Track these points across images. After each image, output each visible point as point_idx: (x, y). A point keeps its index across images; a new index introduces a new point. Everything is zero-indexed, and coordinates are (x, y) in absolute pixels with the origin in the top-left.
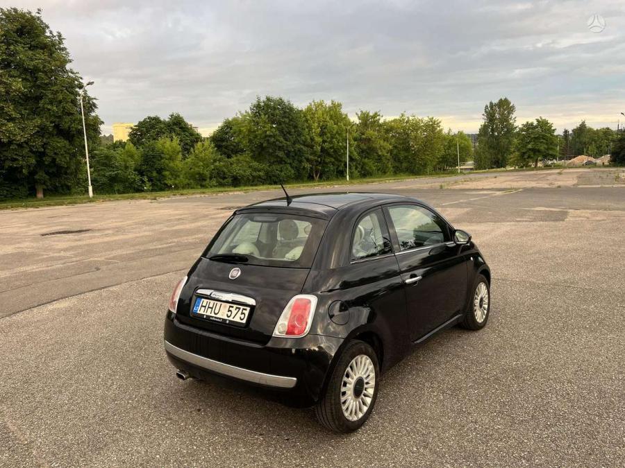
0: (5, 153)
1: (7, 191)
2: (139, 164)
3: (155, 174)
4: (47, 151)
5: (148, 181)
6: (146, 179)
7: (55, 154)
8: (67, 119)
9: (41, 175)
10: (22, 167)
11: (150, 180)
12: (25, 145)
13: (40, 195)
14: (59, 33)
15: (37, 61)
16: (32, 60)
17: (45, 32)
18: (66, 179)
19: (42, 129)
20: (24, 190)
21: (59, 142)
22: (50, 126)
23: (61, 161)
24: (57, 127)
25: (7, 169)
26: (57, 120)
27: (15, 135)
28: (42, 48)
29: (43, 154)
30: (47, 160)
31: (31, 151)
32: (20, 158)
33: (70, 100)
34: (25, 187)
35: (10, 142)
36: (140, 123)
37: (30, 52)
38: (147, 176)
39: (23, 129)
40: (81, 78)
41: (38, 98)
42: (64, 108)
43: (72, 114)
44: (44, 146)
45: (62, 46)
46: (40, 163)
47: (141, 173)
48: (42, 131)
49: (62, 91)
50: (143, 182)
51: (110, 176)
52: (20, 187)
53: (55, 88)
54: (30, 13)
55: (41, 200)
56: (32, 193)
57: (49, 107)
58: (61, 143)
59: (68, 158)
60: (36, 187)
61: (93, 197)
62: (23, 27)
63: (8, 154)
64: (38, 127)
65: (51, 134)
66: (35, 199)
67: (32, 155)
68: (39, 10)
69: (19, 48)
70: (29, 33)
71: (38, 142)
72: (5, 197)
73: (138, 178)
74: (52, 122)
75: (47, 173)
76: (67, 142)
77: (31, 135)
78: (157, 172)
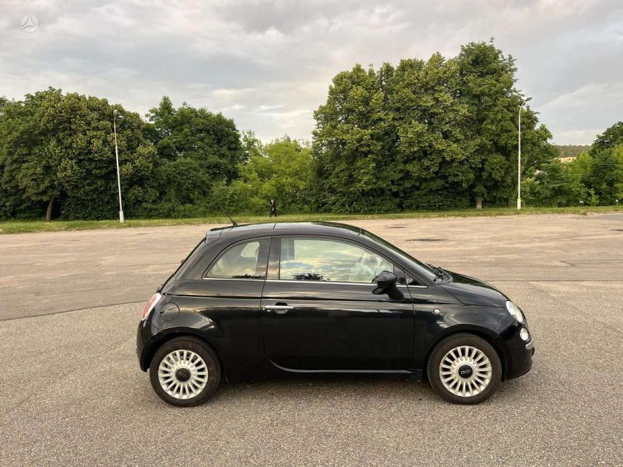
0: (449, 170)
1: (451, 201)
2: (588, 175)
3: (604, 186)
4: (485, 166)
5: (596, 194)
6: (592, 192)
7: (492, 169)
8: (504, 136)
9: (480, 189)
10: (462, 181)
11: (598, 193)
12: (465, 162)
13: (479, 206)
14: (510, 56)
15: (484, 87)
16: (480, 86)
17: (498, 57)
18: (502, 191)
19: (482, 147)
20: (466, 201)
21: (495, 158)
22: (489, 144)
23: (497, 176)
24: (496, 144)
25: (450, 184)
26: (496, 138)
27: (457, 154)
28: (492, 74)
29: (482, 169)
30: (485, 175)
31: (471, 168)
32: (460, 174)
33: (508, 118)
34: (467, 198)
35: (453, 161)
36: (609, 130)
37: (479, 80)
38: (595, 189)
39: (465, 149)
40: (523, 96)
41: (482, 120)
42: (502, 126)
43: (510, 131)
44: (483, 162)
45: (512, 67)
46: (478, 178)
47: (588, 185)
48: (481, 149)
49: (502, 110)
50: (590, 195)
51: (553, 188)
52: (463, 199)
53: (496, 109)
54: (484, 44)
55: (479, 210)
56: (473, 204)
57: (489, 127)
58: (498, 158)
59: (503, 173)
60: (476, 198)
61: (521, 210)
62: (477, 57)
63: (451, 171)
64: (479, 145)
65: (490, 152)
66: (474, 209)
67: (471, 170)
68: (492, 39)
69: (471, 78)
70: (482, 62)
71: (478, 159)
72: (450, 206)
73: (583, 191)
74: (490, 141)
75: (486, 187)
76: (503, 158)
77: (471, 153)
78: (608, 185)
